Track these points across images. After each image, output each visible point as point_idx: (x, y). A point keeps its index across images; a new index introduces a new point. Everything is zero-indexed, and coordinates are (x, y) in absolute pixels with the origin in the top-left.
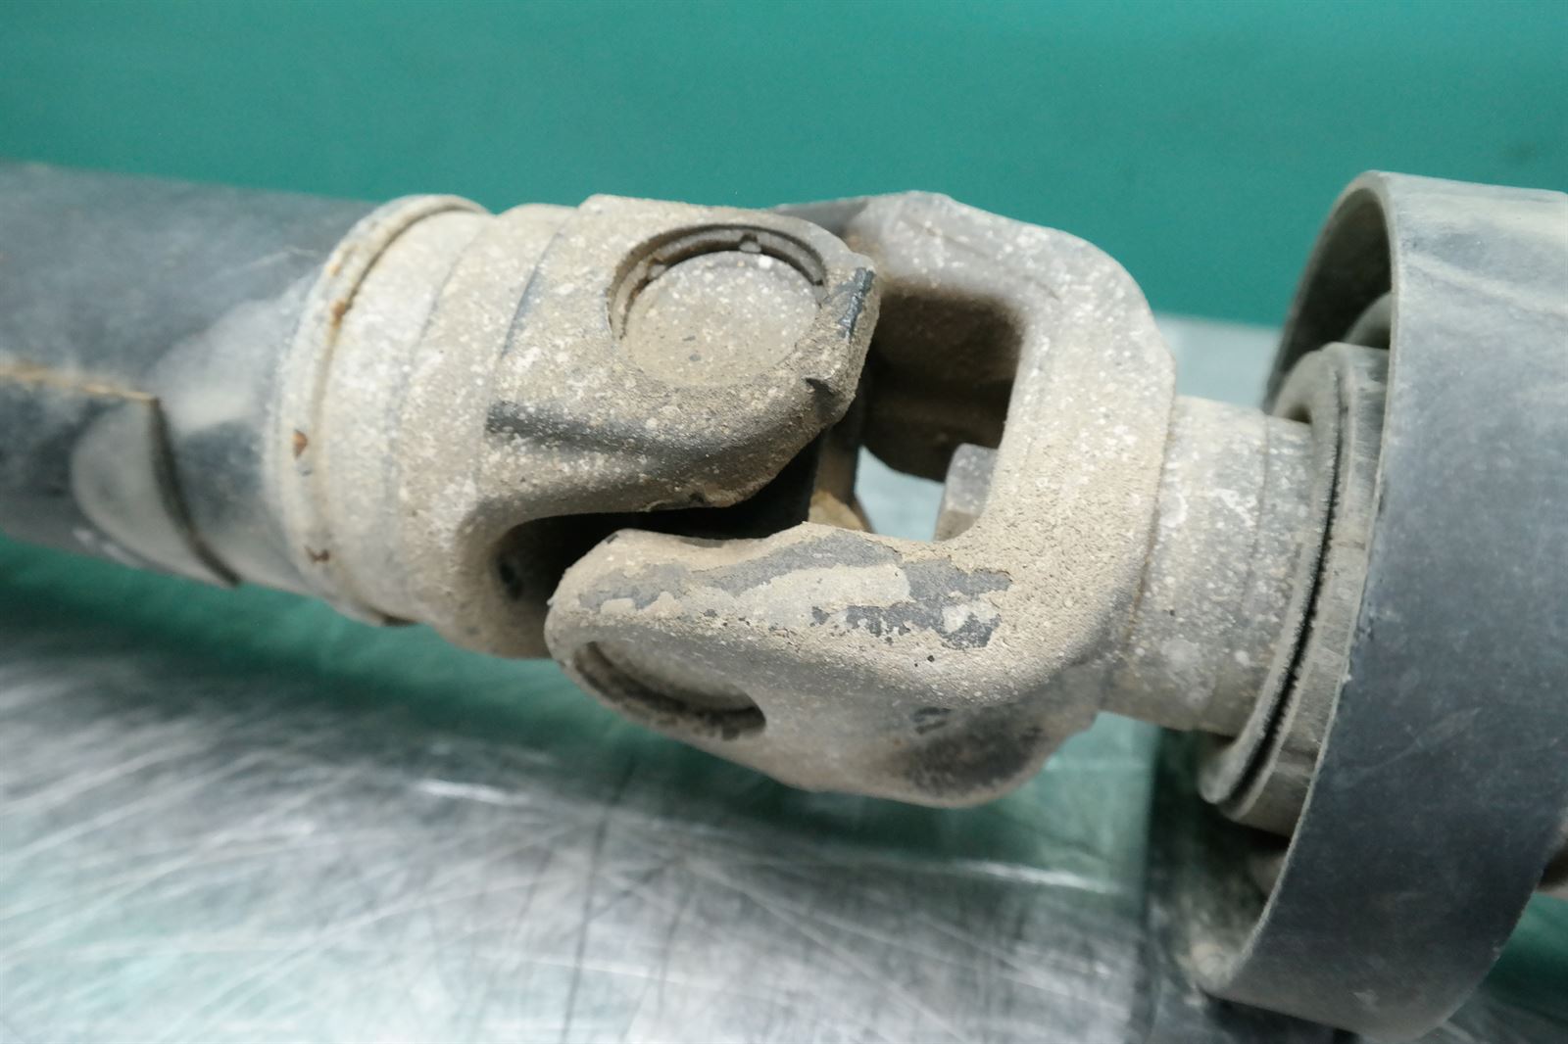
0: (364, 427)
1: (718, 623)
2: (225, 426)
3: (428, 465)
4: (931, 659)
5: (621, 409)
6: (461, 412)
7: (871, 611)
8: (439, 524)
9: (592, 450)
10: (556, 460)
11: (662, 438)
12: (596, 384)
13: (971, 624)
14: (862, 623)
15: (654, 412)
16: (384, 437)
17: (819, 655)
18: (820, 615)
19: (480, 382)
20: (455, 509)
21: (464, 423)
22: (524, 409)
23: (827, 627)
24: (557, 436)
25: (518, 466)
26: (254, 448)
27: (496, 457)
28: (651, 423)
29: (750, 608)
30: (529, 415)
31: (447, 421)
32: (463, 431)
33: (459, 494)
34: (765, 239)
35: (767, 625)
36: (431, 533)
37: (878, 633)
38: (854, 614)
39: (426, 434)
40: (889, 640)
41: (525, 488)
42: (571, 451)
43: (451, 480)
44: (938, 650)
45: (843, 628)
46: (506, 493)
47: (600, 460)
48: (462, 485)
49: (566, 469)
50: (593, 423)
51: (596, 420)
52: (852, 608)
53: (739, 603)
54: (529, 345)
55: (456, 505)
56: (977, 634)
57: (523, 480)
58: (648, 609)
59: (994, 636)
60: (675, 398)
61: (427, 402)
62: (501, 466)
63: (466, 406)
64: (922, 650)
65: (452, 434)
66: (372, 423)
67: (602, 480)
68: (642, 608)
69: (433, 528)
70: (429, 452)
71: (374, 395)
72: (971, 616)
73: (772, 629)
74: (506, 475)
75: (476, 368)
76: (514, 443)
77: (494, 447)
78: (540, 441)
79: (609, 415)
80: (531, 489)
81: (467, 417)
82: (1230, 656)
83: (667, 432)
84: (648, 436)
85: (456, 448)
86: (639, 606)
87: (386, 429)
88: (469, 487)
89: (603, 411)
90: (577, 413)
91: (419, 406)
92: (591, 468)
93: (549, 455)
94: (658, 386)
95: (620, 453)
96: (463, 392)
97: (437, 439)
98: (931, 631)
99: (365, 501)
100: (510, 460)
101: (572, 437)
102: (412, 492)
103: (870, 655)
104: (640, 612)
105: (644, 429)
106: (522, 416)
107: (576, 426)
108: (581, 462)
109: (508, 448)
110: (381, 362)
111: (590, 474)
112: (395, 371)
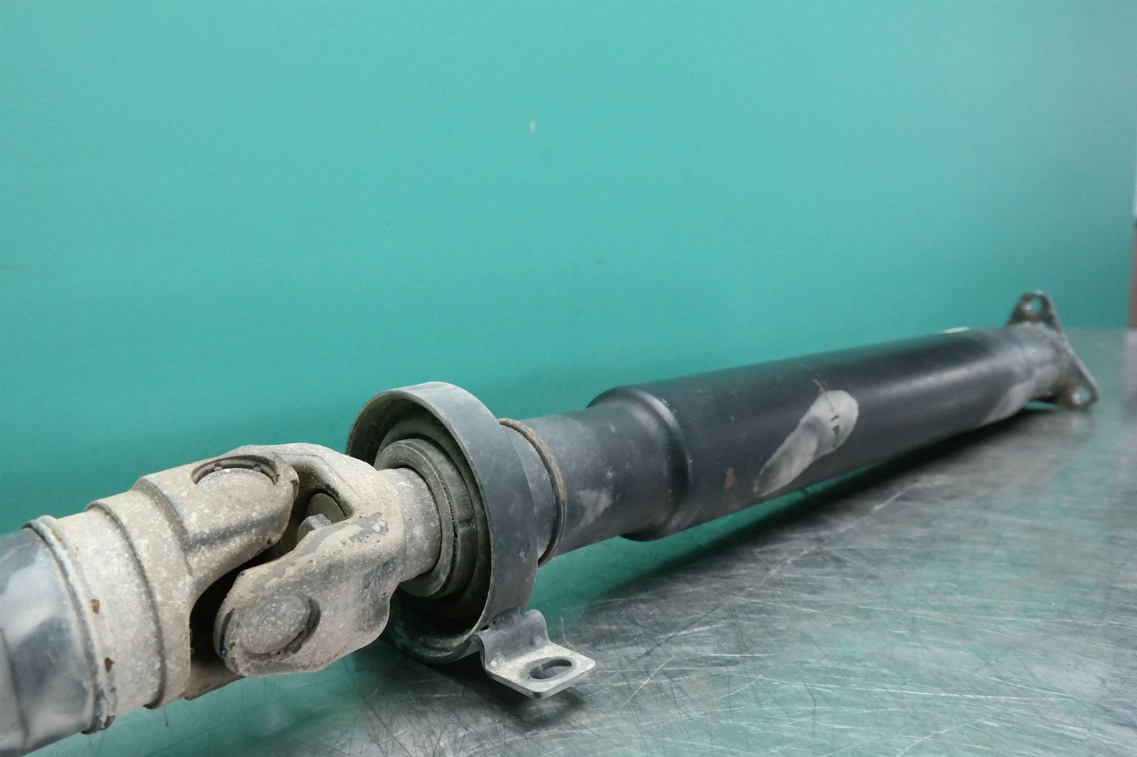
0: (121, 585)
1: (314, 563)
2: (42, 625)
3: (166, 579)
4: (378, 542)
5: (240, 516)
6: (170, 553)
7: (356, 536)
8: (179, 602)
9: (233, 537)
10: (221, 548)
11: (260, 517)
12: (226, 512)
13: (382, 528)
14: (355, 540)
15: (253, 511)
16: (133, 584)
17: (349, 557)
18: (344, 543)
19: (170, 540)
20: (185, 591)
21: (174, 556)
22: (205, 533)
23: (347, 545)
24: (219, 538)
25: (207, 558)
26: (64, 626)
27: (196, 560)
28: (254, 514)
29: (324, 552)
30: (208, 535)
31: (166, 559)
32: (175, 559)
33: (184, 585)
34: (223, 463)
35: (332, 553)
36: (176, 610)
37: (361, 541)
38: (352, 539)
39: (159, 569)
40: (365, 542)
41: (213, 565)
42: (226, 542)
43: (179, 580)
44: (379, 538)
45: (352, 544)
46: (206, 571)
47: (238, 539)
48: (185, 579)
49: (226, 549)
50: (233, 525)
51: (234, 523)
52: (350, 538)
53: (318, 552)
54: (190, 513)
55: (184, 590)
56: (384, 529)
57: (211, 562)
58: (285, 576)
59: (389, 527)
60: (256, 503)
61: (152, 557)
62: (199, 562)
63: (170, 550)
64: (374, 540)
65: (171, 563)
66: (124, 582)
67: (241, 546)
68: (282, 576)
69: (177, 606)
70: (165, 574)
71: (118, 571)
72: (380, 526)
73: (334, 553)
74: (203, 564)
75: (164, 536)
76: (201, 551)
77: (193, 557)
78: (213, 543)
79: (237, 519)
80: (216, 564)
81: (173, 554)
82: (429, 525)
83: (260, 515)
84: (255, 520)
85: (176, 567)
86: (280, 576)
87: (132, 581)
88: (188, 579)
89: (235, 519)
90: (226, 524)
91: (149, 560)
92: (235, 544)
93: (217, 548)
94: (248, 503)
95: (245, 532)
96: (166, 546)
97: (164, 568)
98: (374, 534)
99: (133, 618)
100: (203, 558)
101: (224, 535)
102: (163, 595)
103: (362, 549)
104: (282, 579)
105: (252, 518)
106: (205, 536)
107: (227, 529)
108: (231, 544)
109: (199, 554)
110: (112, 559)
111: (236, 546)
112: (122, 558)
